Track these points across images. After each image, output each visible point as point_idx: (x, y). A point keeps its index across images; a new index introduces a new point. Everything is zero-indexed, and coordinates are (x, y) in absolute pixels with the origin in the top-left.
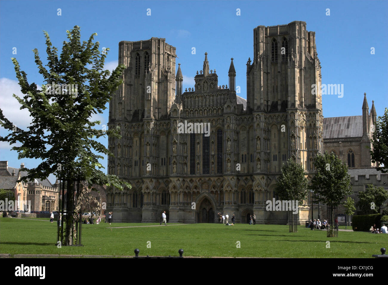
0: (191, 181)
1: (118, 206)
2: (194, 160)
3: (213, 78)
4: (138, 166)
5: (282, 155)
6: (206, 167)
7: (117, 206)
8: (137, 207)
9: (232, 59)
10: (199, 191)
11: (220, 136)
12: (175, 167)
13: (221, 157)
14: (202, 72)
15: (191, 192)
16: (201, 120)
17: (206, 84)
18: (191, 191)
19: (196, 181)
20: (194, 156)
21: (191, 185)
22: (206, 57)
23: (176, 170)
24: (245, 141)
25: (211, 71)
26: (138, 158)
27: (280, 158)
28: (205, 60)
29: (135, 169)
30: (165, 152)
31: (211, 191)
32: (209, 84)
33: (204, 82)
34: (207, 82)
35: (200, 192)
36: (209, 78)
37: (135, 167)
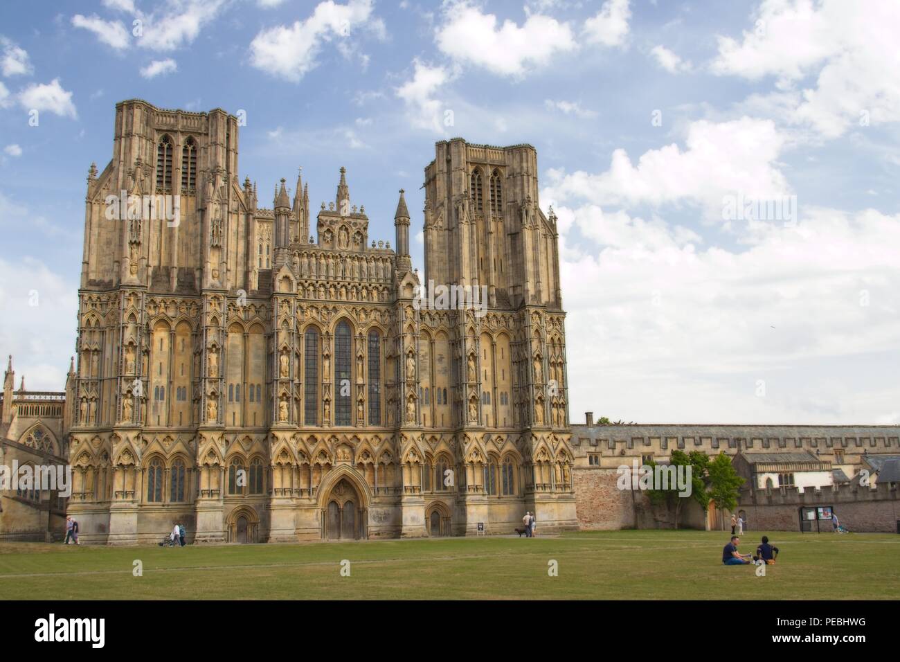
0: (313, 439)
1: (125, 499)
2: (315, 393)
3: (362, 223)
4: (165, 401)
5: (499, 393)
6: (343, 409)
7: (120, 498)
8: (159, 499)
9: (402, 192)
10: (330, 463)
11: (375, 345)
12: (285, 407)
13: (376, 390)
14: (334, 205)
15: (312, 465)
16: (334, 307)
17: (343, 233)
18: (310, 461)
19: (323, 440)
20: (315, 385)
21: (311, 448)
22: (342, 177)
23: (287, 413)
24: (425, 361)
25: (354, 208)
26: (164, 382)
27: (495, 400)
28: (341, 182)
29: (156, 408)
30: (239, 370)
31: (358, 464)
32: (352, 233)
33: (341, 229)
34: (346, 229)
35: (333, 465)
36: (353, 222)
37: (156, 403)
